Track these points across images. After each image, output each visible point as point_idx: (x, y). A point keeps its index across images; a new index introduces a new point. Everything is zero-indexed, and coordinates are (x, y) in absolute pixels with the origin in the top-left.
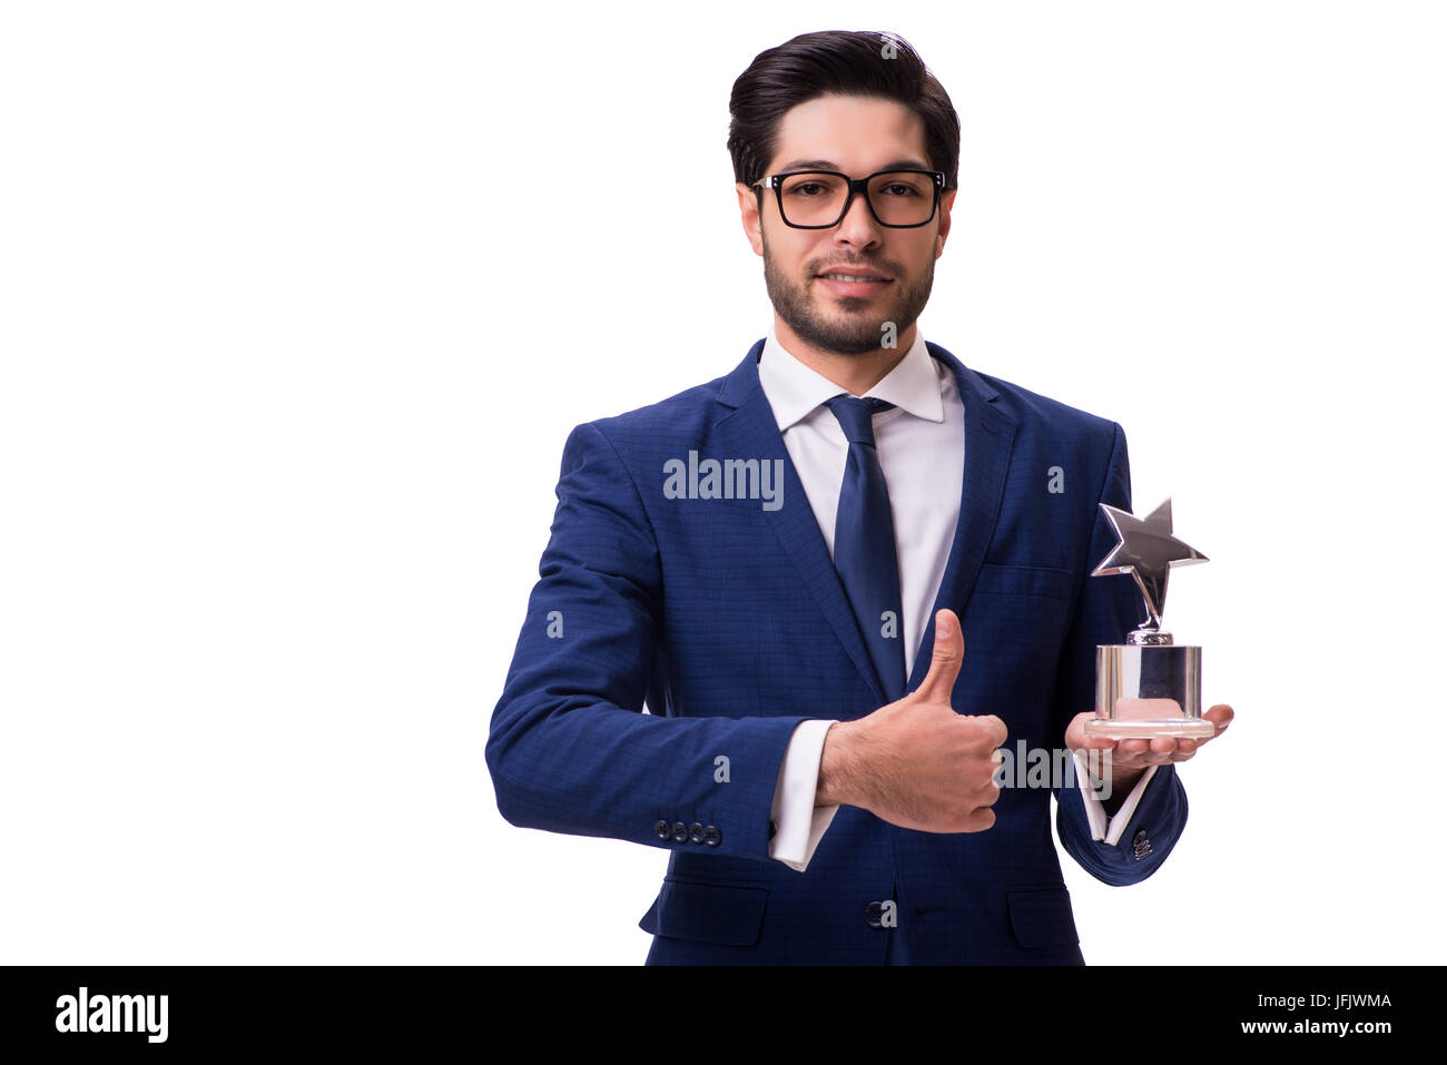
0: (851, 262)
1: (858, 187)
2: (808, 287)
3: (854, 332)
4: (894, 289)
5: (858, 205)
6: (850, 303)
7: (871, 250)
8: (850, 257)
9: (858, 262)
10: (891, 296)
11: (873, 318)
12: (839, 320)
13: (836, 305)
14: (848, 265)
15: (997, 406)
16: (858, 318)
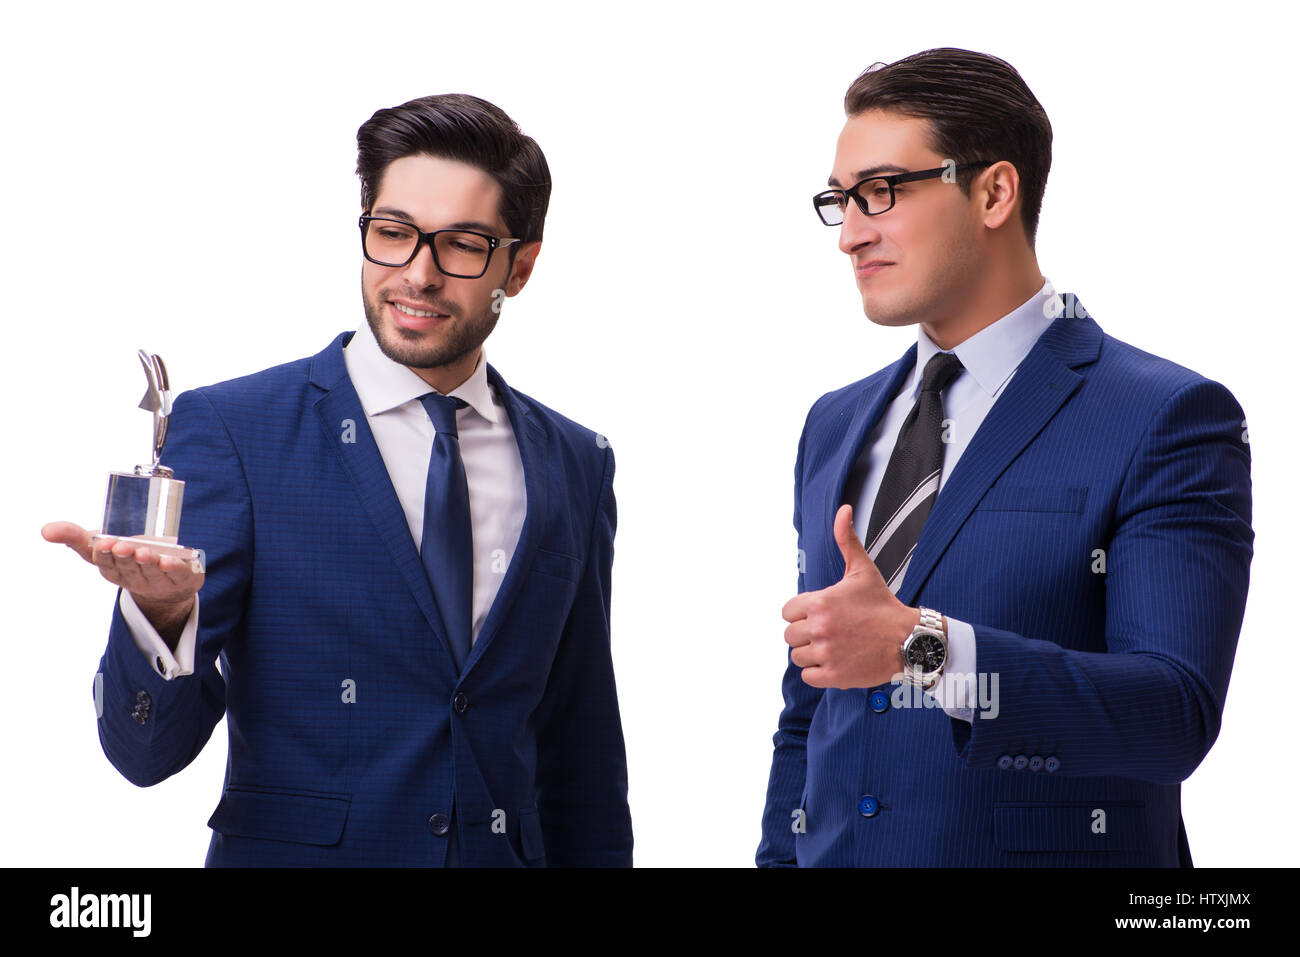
0: (411, 298)
1: (427, 239)
2: (381, 309)
3: (408, 355)
4: (450, 323)
5: (425, 251)
6: (408, 333)
7: (430, 291)
8: (411, 294)
9: (417, 298)
10: (445, 329)
11: (425, 348)
12: (397, 344)
13: (396, 332)
14: (408, 300)
15: (529, 417)
16: (413, 345)
